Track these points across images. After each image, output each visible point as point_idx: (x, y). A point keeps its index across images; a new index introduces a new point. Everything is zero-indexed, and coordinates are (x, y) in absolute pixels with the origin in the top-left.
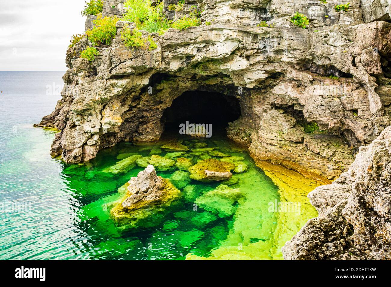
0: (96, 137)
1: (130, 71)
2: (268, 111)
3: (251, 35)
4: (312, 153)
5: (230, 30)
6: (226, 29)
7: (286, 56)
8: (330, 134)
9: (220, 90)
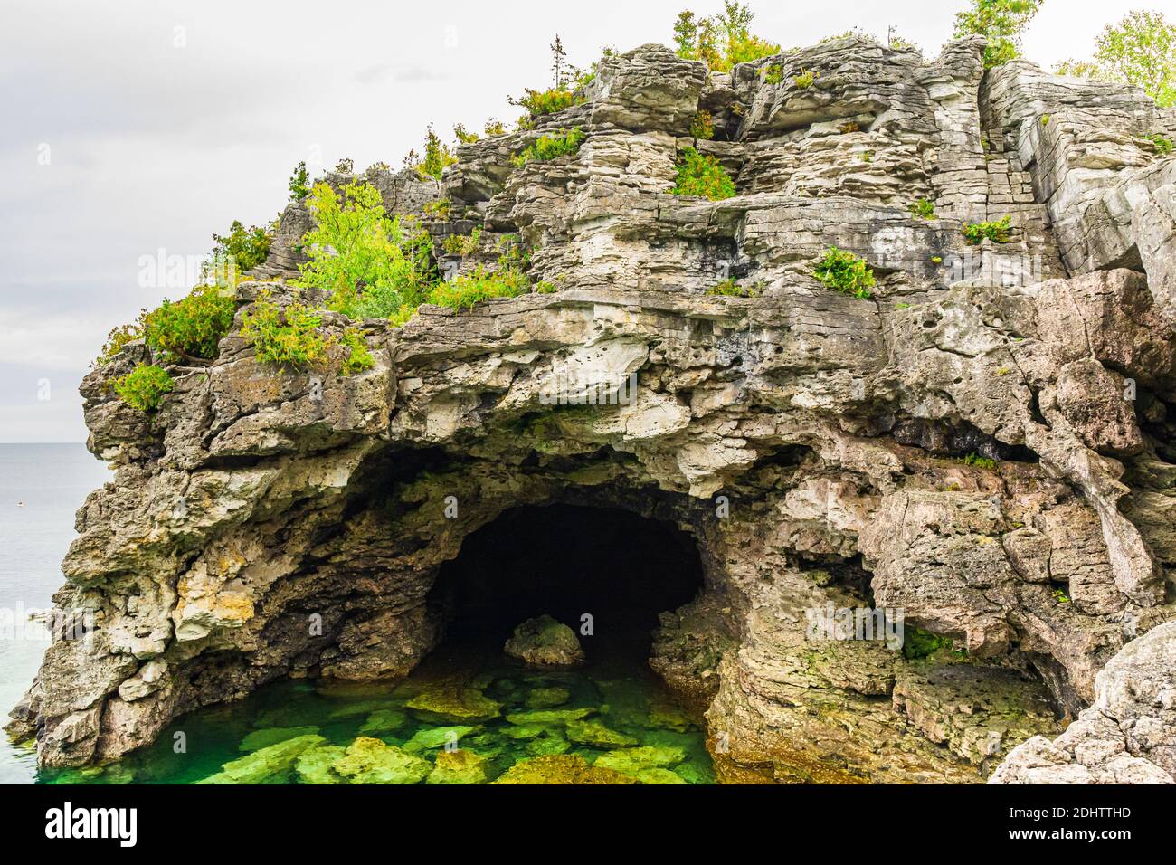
0: (151, 672)
1: (272, 442)
2: (775, 575)
3: (688, 321)
4: (920, 739)
5: (617, 306)
6: (603, 304)
7: (805, 389)
8: (992, 665)
9: (630, 502)
